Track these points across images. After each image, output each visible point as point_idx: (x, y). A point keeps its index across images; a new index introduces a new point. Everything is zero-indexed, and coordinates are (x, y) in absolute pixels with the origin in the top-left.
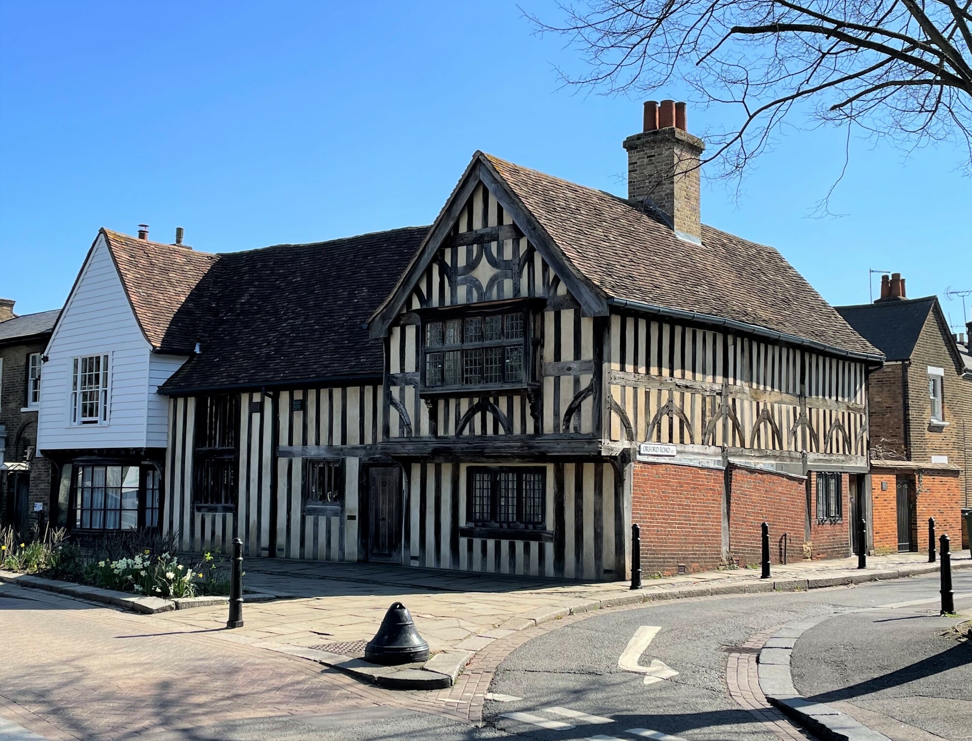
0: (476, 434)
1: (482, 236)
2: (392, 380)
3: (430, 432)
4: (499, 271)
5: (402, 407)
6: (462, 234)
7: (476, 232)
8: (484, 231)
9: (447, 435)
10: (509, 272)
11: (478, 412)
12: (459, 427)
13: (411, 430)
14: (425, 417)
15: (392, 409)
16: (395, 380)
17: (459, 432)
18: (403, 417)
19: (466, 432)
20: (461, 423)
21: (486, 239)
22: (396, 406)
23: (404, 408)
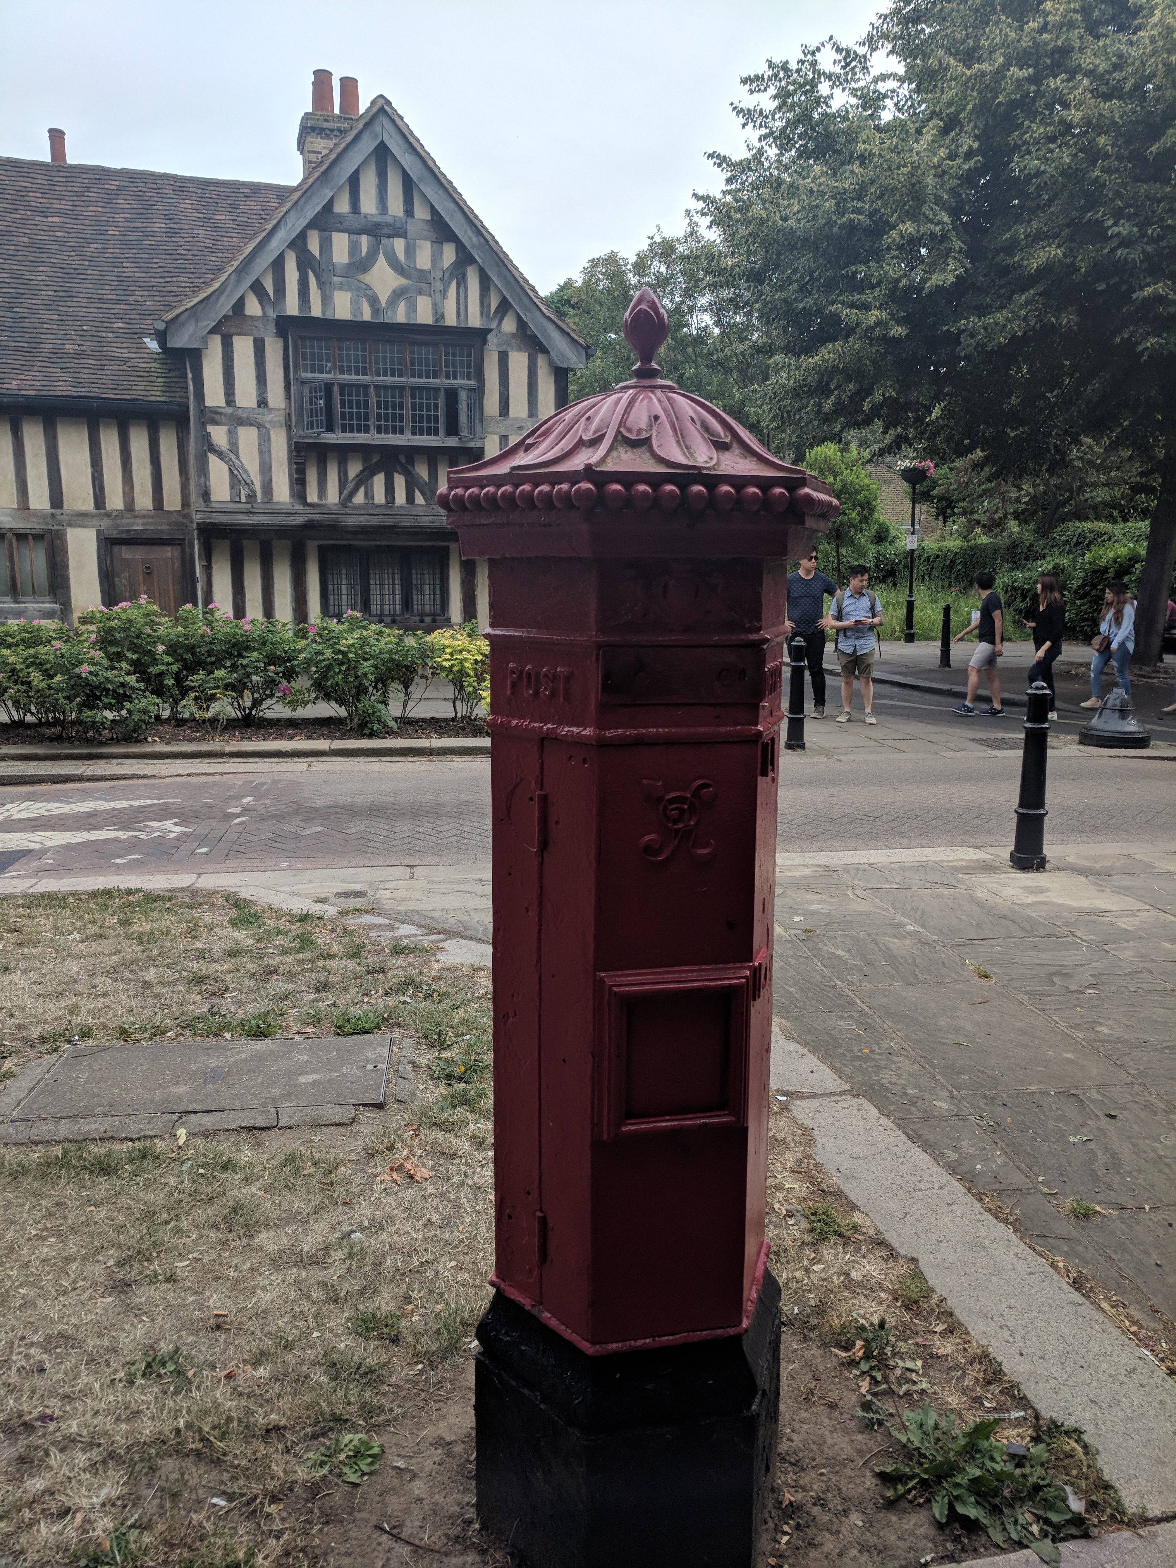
0: (376, 501)
1: (378, 225)
2: (210, 416)
3: (292, 496)
4: (410, 282)
5: (233, 457)
6: (339, 215)
7: (365, 217)
8: (379, 219)
9: (323, 502)
10: (425, 286)
11: (379, 472)
12: (346, 492)
13: (254, 492)
14: (281, 475)
15: (212, 459)
16: (217, 417)
17: (346, 500)
18: (236, 472)
19: (359, 498)
20: (350, 486)
21: (385, 231)
22: (220, 454)
23: (238, 458)
